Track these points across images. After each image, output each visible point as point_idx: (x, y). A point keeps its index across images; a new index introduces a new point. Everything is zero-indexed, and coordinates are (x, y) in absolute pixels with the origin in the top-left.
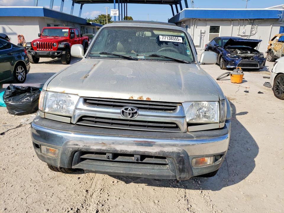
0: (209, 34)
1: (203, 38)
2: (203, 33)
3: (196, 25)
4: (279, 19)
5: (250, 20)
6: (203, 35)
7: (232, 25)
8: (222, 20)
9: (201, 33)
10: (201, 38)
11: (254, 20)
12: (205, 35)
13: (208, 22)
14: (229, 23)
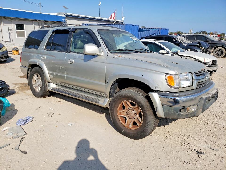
0: (16, 30)
1: (11, 35)
2: (11, 30)
3: (2, 23)
4: (63, 22)
5: (46, 21)
6: (11, 31)
7: (33, 25)
8: (25, 20)
9: (9, 30)
10: (10, 34)
11: (48, 21)
12: (13, 32)
13: (13, 21)
14: (31, 22)
